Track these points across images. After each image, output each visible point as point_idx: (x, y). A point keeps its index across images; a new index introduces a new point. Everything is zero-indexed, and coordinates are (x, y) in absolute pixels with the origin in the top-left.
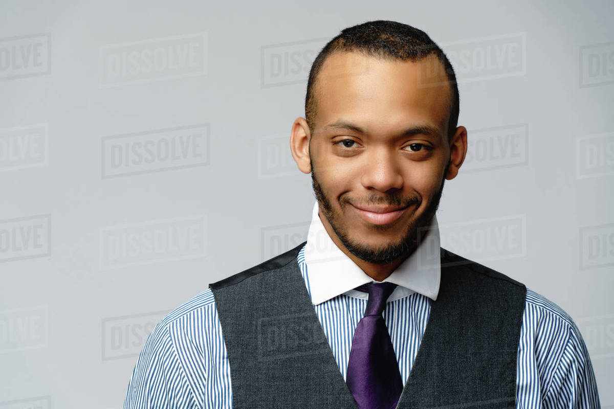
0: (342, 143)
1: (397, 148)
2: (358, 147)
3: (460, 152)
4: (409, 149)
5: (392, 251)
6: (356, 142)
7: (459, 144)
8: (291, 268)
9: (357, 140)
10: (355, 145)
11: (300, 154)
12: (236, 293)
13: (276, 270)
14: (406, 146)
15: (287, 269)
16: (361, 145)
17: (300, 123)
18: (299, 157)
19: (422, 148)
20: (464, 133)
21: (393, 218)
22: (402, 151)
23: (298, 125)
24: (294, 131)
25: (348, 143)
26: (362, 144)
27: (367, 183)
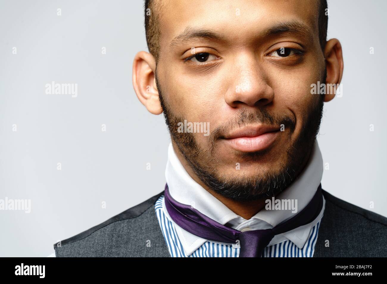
0: (195, 58)
1: (262, 55)
2: (215, 60)
3: (336, 70)
4: (275, 54)
5: (272, 183)
6: (212, 54)
7: (333, 60)
8: (147, 218)
9: (213, 51)
10: (211, 58)
11: (146, 95)
12: (82, 247)
13: (130, 220)
14: (273, 51)
15: (143, 218)
16: (218, 57)
17: (142, 57)
18: (146, 98)
19: (292, 53)
20: (337, 48)
21: (268, 141)
22: (268, 58)
23: (140, 60)
24: (136, 70)
25: (202, 57)
26: (219, 55)
27: (231, 97)
